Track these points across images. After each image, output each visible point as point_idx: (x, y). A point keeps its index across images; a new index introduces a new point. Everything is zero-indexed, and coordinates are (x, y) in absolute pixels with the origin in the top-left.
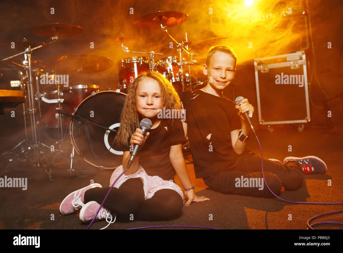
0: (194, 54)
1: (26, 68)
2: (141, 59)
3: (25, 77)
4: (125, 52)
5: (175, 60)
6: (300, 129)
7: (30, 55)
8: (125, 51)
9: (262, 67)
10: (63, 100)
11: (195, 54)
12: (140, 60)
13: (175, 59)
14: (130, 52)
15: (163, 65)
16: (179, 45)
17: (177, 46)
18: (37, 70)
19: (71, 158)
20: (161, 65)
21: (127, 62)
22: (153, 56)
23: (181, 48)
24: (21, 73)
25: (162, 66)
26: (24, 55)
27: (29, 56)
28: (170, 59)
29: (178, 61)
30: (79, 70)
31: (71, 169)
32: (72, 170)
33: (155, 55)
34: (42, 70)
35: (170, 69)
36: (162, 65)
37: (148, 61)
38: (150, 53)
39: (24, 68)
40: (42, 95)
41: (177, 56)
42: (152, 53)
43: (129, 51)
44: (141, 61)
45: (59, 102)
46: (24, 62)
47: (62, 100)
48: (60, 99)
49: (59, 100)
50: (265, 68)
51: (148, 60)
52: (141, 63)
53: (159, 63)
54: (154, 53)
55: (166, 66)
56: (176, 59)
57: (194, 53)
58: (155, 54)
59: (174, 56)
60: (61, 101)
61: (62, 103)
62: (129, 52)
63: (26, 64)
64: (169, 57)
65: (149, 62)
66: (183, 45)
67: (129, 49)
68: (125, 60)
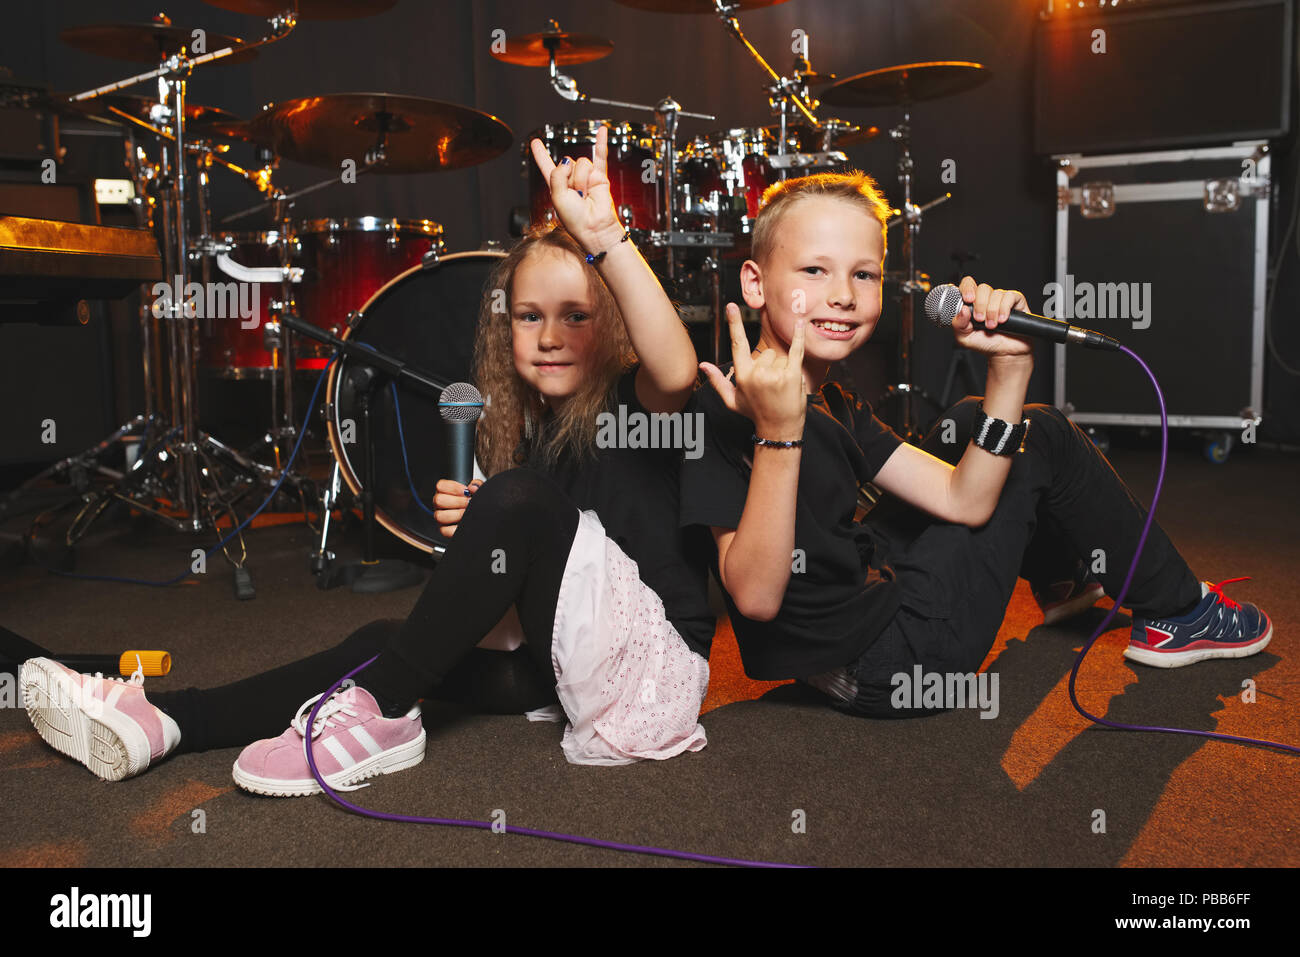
0: (839, 125)
1: (162, 137)
2: (625, 132)
3: (154, 169)
4: (562, 98)
5: (758, 142)
6: (1217, 453)
7: (184, 83)
8: (563, 93)
9: (1087, 193)
10: (302, 272)
11: (844, 128)
12: (622, 134)
13: (760, 138)
14: (582, 98)
15: (709, 161)
16: (781, 84)
17: (774, 90)
18: (204, 145)
19: (326, 505)
20: (700, 161)
21: (566, 141)
22: (676, 124)
23: (789, 97)
24: (141, 154)
25: (706, 165)
26: (157, 84)
27: (178, 88)
28: (740, 140)
29: (772, 151)
30: (371, 159)
31: (322, 551)
32: (325, 553)
33: (682, 119)
34: (226, 149)
35: (736, 182)
36: (704, 160)
37: (649, 142)
38: (664, 108)
39: (156, 134)
40: (220, 247)
41: (767, 131)
42: (673, 111)
43: (580, 96)
44: (625, 140)
45: (286, 280)
46: (158, 111)
47: (297, 274)
48: (292, 266)
49: (286, 270)
50: (1099, 199)
51: (649, 137)
52: (625, 148)
53: (692, 152)
54: (682, 110)
55: (719, 168)
56: (763, 141)
57: (838, 121)
58: (681, 116)
59: (756, 130)
60: (294, 275)
61: (296, 284)
62: (578, 100)
63: (165, 121)
64: (734, 132)
65: (653, 144)
66: (795, 88)
67: (578, 88)
68: (560, 132)
